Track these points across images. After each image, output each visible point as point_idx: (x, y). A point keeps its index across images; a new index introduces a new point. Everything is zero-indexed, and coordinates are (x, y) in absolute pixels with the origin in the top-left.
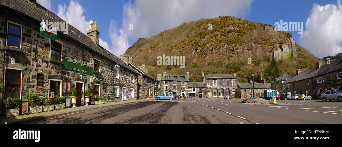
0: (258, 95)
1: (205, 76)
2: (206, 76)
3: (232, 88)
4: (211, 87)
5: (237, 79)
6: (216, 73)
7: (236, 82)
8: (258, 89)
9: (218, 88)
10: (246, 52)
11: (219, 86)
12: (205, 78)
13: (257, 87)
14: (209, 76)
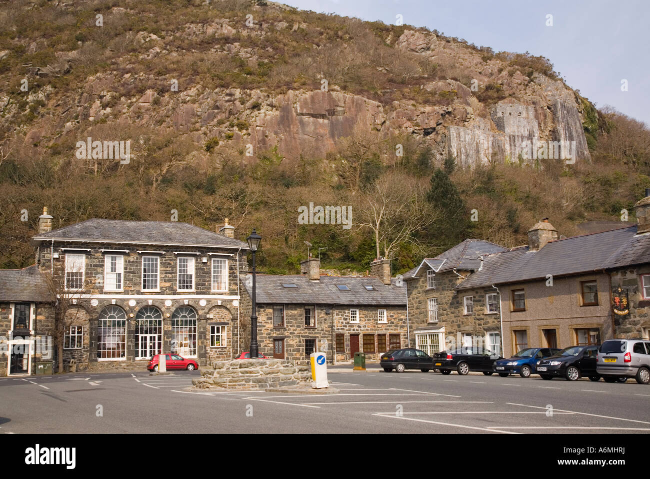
0: (347, 342)
1: (60, 232)
2: (65, 235)
3: (209, 301)
4: (90, 300)
5: (235, 251)
6: (134, 216)
7: (231, 268)
8: (348, 313)
9: (132, 303)
10: (301, 122)
11: (139, 293)
12: (58, 245)
13: (344, 300)
14: (81, 234)
